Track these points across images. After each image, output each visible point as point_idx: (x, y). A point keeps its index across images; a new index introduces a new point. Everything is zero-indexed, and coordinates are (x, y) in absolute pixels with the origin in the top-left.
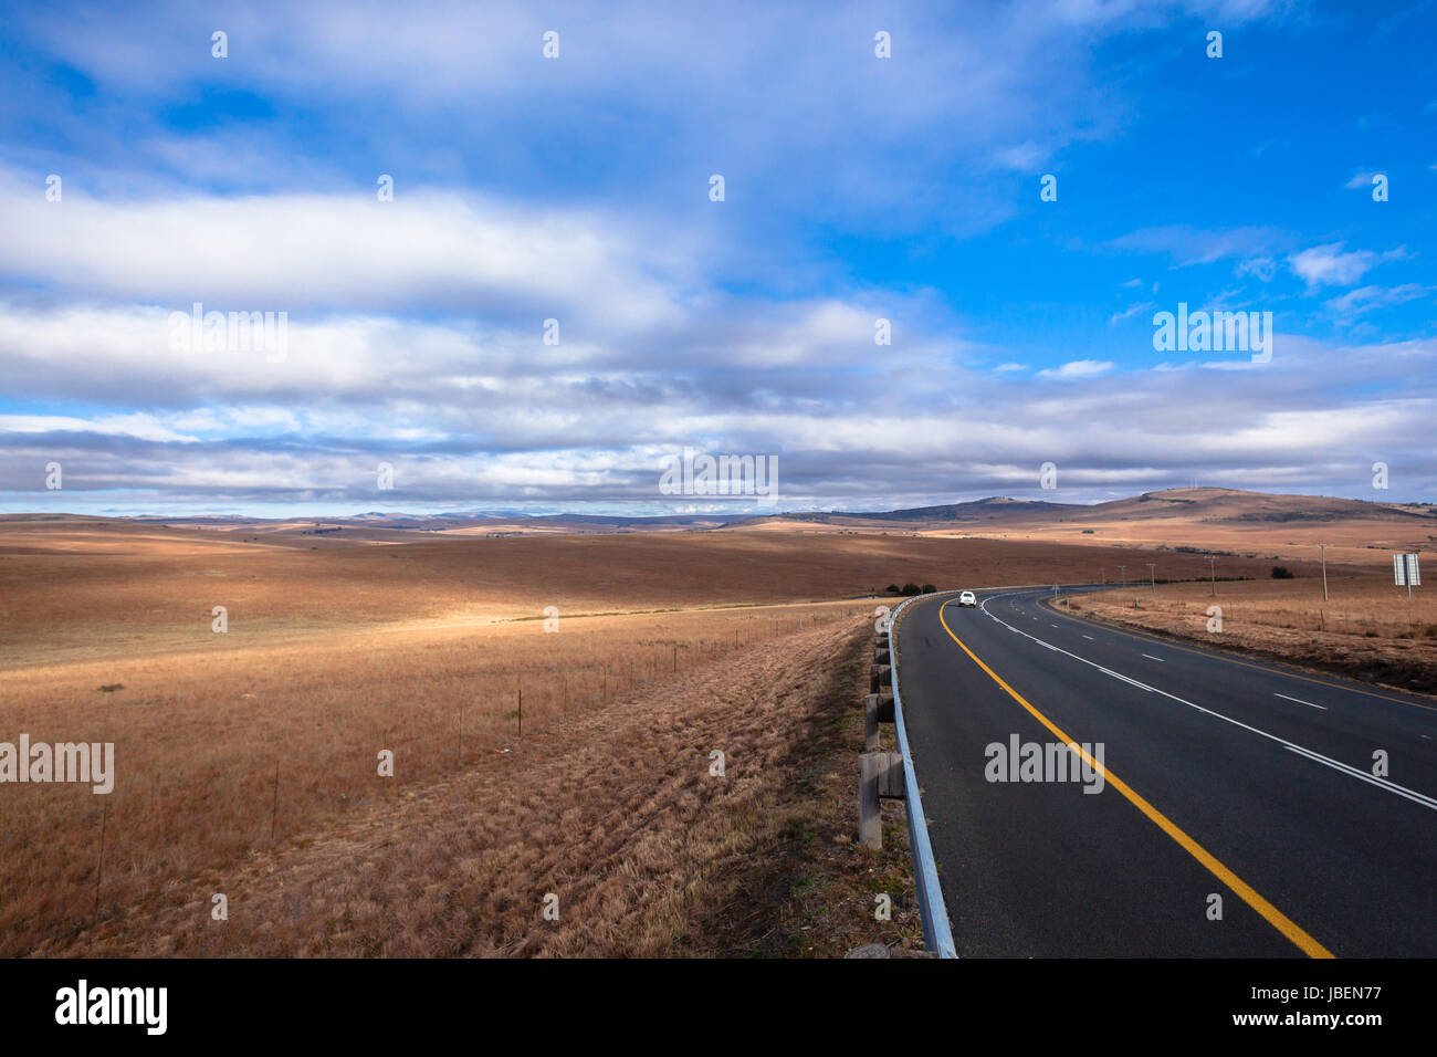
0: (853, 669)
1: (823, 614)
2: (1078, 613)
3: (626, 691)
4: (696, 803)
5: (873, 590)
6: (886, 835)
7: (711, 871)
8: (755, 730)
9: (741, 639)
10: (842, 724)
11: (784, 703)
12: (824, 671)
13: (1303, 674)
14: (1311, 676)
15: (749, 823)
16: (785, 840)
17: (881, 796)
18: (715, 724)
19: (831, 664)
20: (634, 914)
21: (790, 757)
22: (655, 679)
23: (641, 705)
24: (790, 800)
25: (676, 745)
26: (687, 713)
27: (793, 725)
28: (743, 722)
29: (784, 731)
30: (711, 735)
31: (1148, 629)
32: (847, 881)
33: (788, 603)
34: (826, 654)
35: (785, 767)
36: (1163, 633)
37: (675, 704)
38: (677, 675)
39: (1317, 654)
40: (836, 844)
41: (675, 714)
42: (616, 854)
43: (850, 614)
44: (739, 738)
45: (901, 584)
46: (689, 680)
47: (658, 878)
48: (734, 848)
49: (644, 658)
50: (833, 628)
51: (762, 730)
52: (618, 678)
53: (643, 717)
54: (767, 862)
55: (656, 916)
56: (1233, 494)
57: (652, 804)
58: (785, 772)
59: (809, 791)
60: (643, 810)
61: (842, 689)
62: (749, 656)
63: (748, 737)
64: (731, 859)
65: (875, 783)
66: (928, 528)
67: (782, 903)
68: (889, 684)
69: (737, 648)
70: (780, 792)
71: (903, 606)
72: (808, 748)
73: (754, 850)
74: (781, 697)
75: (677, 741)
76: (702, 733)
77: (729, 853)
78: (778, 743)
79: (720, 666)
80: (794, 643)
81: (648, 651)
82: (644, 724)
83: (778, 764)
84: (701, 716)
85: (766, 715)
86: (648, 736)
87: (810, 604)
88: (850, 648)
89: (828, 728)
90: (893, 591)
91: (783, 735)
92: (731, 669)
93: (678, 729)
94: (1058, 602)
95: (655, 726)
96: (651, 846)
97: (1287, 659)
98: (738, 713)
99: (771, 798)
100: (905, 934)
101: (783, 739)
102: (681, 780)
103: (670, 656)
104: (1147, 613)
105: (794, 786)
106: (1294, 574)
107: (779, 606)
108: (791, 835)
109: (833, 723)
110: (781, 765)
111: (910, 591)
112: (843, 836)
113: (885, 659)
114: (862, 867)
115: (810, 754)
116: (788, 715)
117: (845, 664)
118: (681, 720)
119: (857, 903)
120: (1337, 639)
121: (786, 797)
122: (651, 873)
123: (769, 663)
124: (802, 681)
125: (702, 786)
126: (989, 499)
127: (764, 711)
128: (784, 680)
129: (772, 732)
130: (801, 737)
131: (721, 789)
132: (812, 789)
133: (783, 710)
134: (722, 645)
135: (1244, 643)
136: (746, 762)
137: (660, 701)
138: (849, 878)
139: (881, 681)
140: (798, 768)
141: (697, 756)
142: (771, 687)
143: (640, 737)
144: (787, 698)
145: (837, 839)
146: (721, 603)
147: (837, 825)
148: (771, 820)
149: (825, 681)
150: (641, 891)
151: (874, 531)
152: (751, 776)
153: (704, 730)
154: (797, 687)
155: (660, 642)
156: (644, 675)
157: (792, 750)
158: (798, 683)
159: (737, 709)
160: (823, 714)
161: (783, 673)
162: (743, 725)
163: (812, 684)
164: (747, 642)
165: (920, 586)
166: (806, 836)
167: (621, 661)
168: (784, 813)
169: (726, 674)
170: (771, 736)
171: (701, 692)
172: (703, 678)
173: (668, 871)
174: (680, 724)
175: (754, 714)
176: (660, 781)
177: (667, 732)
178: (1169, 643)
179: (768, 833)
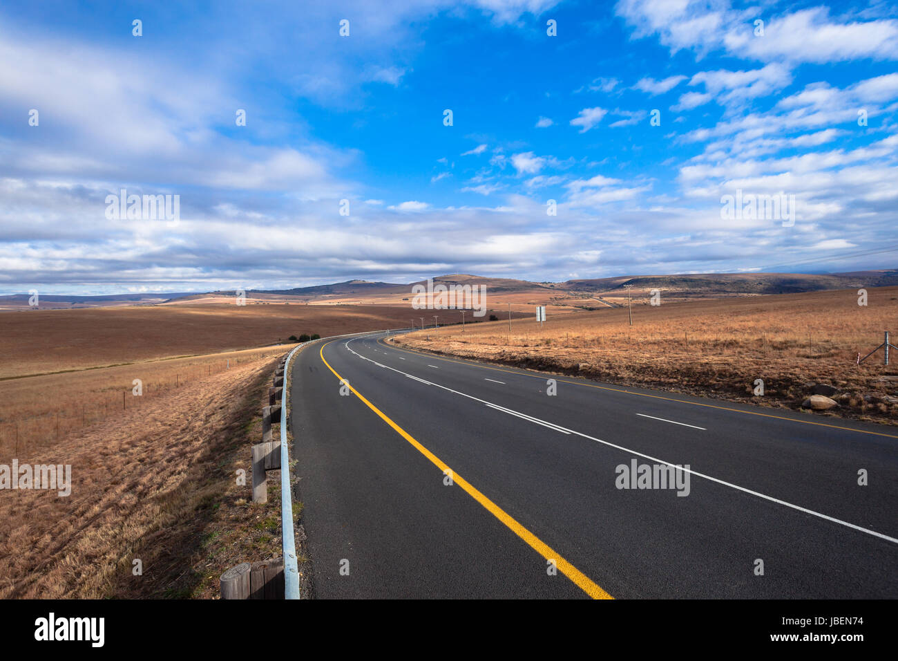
0: (260, 392)
1: (245, 358)
2: (399, 345)
3: (78, 428)
4: (134, 500)
5: (280, 340)
6: (270, 493)
7: (141, 545)
8: (186, 441)
9: (181, 380)
10: (249, 428)
11: (210, 420)
12: (241, 396)
13: (499, 368)
14: (501, 368)
15: (174, 506)
16: (200, 511)
17: (267, 470)
18: (156, 442)
19: (246, 390)
20: (71, 592)
21: (210, 455)
22: (107, 416)
23: (92, 437)
24: (207, 484)
25: (122, 462)
26: (134, 437)
27: (215, 433)
28: (178, 437)
29: (208, 439)
30: (152, 450)
31: (433, 352)
32: (241, 527)
33: (219, 352)
34: (244, 384)
35: (205, 463)
36: (439, 353)
37: (123, 432)
38: (127, 411)
39: (504, 357)
40: (236, 506)
41: (122, 440)
42: (60, 553)
43: (263, 356)
44: (174, 449)
45: (298, 335)
46: (136, 414)
47: (96, 560)
48: (160, 525)
49: (97, 402)
50: (251, 366)
51: (192, 441)
52: (72, 419)
53: (93, 447)
54: (184, 529)
55: (90, 588)
56: (473, 278)
57: (96, 509)
58: (205, 466)
59: (221, 475)
60: (89, 515)
61: (252, 405)
62: (187, 391)
63: (181, 447)
64: (158, 533)
65: (263, 461)
66: (315, 299)
67: (192, 553)
68: (280, 398)
69: (178, 387)
70: (200, 480)
71: (297, 349)
72: (223, 448)
73: (177, 522)
74: (208, 416)
75: (123, 459)
76: (145, 450)
77: (157, 528)
78: (202, 447)
79: (164, 400)
80: (222, 379)
81: (101, 396)
82: (94, 451)
83: (200, 461)
84: (145, 438)
85: (196, 429)
86: (98, 459)
87: (235, 352)
88: (260, 379)
89: (239, 432)
90: (293, 340)
91: (206, 442)
92: (172, 402)
93: (125, 450)
94: (389, 340)
95: (105, 451)
96: (91, 540)
97: (493, 361)
98: (175, 431)
99: (193, 486)
100: (275, 551)
101: (206, 444)
102: (123, 486)
103: (121, 398)
104: (432, 343)
105: (211, 474)
106: (499, 318)
107: (213, 355)
108: (205, 507)
109: (243, 428)
110: (203, 462)
111: (303, 339)
112: (241, 500)
113: (280, 383)
114: (253, 516)
115: (225, 451)
116: (211, 428)
117: (255, 389)
118: (128, 443)
119: (247, 539)
120: (512, 349)
121: (203, 483)
122: (89, 558)
123: (202, 395)
124: (225, 403)
125: (140, 488)
126: (351, 281)
127: (195, 427)
128: (212, 404)
129: (199, 441)
130: (219, 441)
131: (155, 486)
132: (223, 474)
133: (208, 425)
134: (166, 385)
135: (475, 355)
136: (177, 465)
137: (110, 432)
138: (242, 525)
139: (275, 398)
140: (215, 462)
141: (139, 467)
142: (202, 410)
143: (90, 461)
144: (213, 416)
145: (237, 502)
146: (166, 356)
147: (239, 493)
148: (190, 500)
149: (241, 401)
150: (79, 574)
151: (280, 302)
152: (179, 473)
153: (147, 447)
154: (221, 408)
155: (112, 388)
156: (97, 414)
157: (212, 450)
158: (222, 405)
159: (174, 429)
160: (236, 424)
161: (212, 400)
162: (178, 439)
163: (230, 404)
164: (186, 382)
165: (310, 336)
166: (215, 505)
167: (75, 405)
168: (201, 493)
169: (168, 405)
170: (197, 444)
171: (146, 421)
172: (148, 411)
173: (104, 554)
174: (126, 446)
175: (188, 430)
176: (106, 490)
177: (115, 454)
178: (442, 358)
179: (187, 509)
